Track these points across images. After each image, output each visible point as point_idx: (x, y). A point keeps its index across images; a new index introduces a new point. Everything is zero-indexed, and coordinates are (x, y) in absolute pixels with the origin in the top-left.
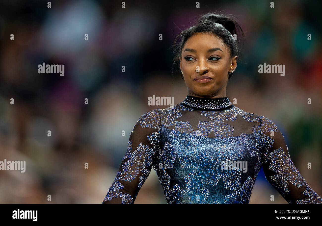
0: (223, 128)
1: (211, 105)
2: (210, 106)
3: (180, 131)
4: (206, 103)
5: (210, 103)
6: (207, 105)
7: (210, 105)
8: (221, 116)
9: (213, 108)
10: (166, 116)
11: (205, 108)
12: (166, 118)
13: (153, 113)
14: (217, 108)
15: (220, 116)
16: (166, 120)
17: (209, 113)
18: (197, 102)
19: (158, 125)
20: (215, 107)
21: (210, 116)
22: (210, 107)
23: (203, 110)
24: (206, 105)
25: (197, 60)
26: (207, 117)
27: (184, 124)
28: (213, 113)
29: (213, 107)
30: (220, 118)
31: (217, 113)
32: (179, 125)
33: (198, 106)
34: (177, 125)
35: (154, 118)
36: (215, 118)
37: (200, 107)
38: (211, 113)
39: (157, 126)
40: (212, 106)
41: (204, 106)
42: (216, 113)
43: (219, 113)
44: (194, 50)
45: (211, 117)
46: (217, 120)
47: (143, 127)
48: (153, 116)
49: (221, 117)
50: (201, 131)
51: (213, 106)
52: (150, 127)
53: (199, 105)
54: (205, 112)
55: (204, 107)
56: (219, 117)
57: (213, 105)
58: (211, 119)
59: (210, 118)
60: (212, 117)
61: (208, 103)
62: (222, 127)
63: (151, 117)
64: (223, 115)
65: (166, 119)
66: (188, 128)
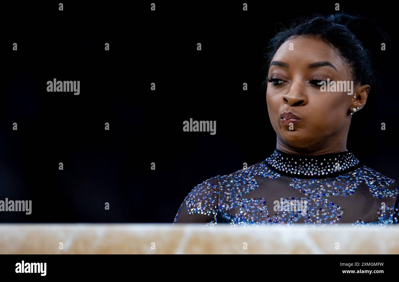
0: (323, 210)
1: (311, 168)
2: (309, 169)
3: (246, 218)
4: (302, 165)
5: (309, 165)
6: (303, 168)
7: (308, 167)
8: (326, 187)
9: (313, 173)
10: (228, 189)
11: (299, 173)
12: (228, 194)
13: (208, 186)
14: (321, 173)
15: (324, 188)
16: (228, 198)
17: (305, 182)
18: (287, 161)
19: (214, 208)
20: (317, 172)
21: (305, 187)
22: (309, 171)
23: (297, 176)
24: (301, 167)
25: (289, 83)
26: (300, 190)
27: (256, 204)
28: (313, 182)
29: (314, 171)
30: (322, 191)
31: (320, 181)
32: (248, 206)
33: (287, 170)
34: (243, 207)
35: (207, 194)
36: (313, 191)
37: (291, 170)
38: (309, 182)
39: (211, 209)
40: (313, 169)
41: (298, 169)
42: (318, 182)
43: (323, 181)
44: (286, 63)
45: (307, 189)
46: (315, 195)
47: (190, 213)
48: (207, 191)
49: (324, 190)
50: (282, 217)
51: (315, 169)
52: (200, 213)
53: (291, 168)
54: (300, 180)
55: (297, 172)
56: (322, 189)
57: (313, 167)
58: (306, 195)
59: (304, 192)
60: (309, 189)
61: (304, 165)
62: (321, 209)
63: (204, 192)
64: (329, 186)
65: (227, 196)
66: (261, 212)
